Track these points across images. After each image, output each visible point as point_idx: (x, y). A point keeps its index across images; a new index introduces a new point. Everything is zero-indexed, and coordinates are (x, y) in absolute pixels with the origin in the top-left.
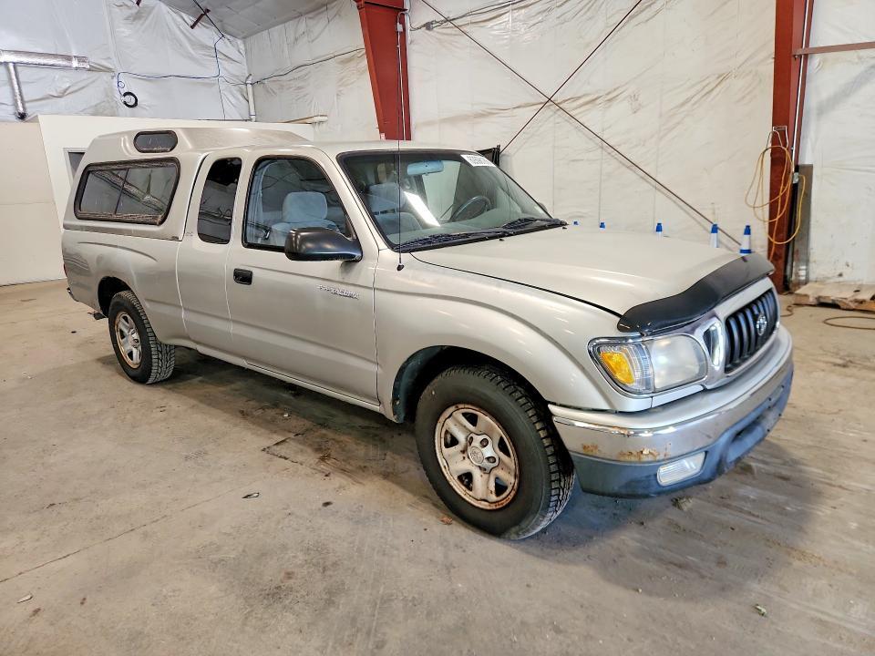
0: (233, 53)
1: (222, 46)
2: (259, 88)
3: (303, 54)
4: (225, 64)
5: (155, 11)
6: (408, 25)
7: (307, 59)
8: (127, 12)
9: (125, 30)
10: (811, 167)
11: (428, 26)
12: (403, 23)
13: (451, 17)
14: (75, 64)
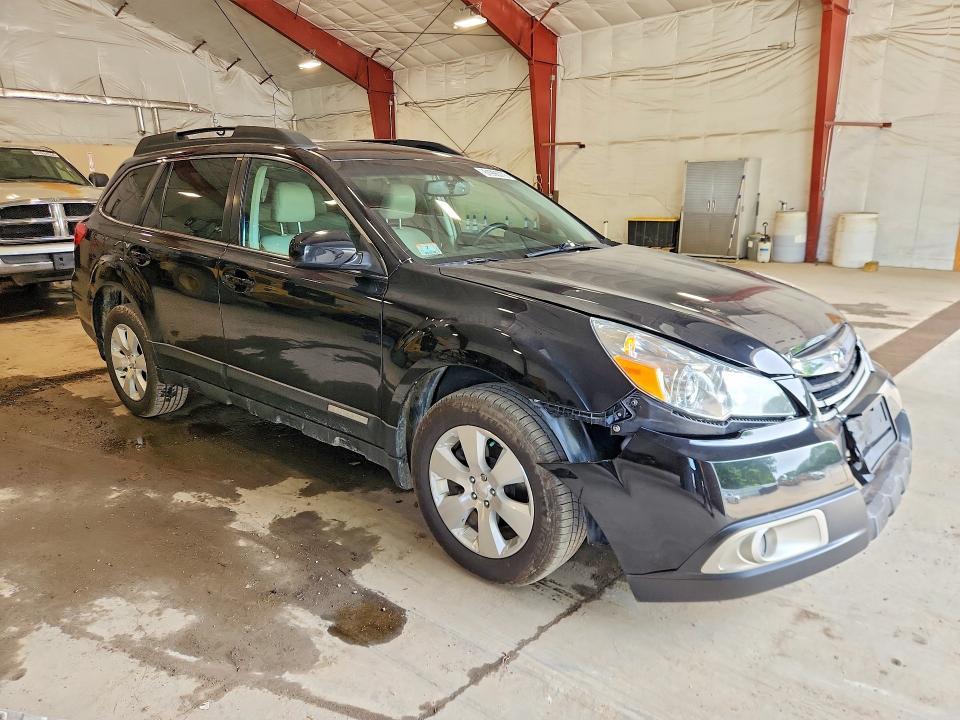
0: (284, 100)
1: (278, 95)
2: (300, 123)
3: (333, 106)
4: (279, 107)
5: (237, 75)
6: (396, 102)
7: (335, 110)
8: (221, 75)
9: (219, 86)
10: (557, 192)
11: (406, 104)
12: (393, 100)
13: (419, 101)
14: (191, 108)
